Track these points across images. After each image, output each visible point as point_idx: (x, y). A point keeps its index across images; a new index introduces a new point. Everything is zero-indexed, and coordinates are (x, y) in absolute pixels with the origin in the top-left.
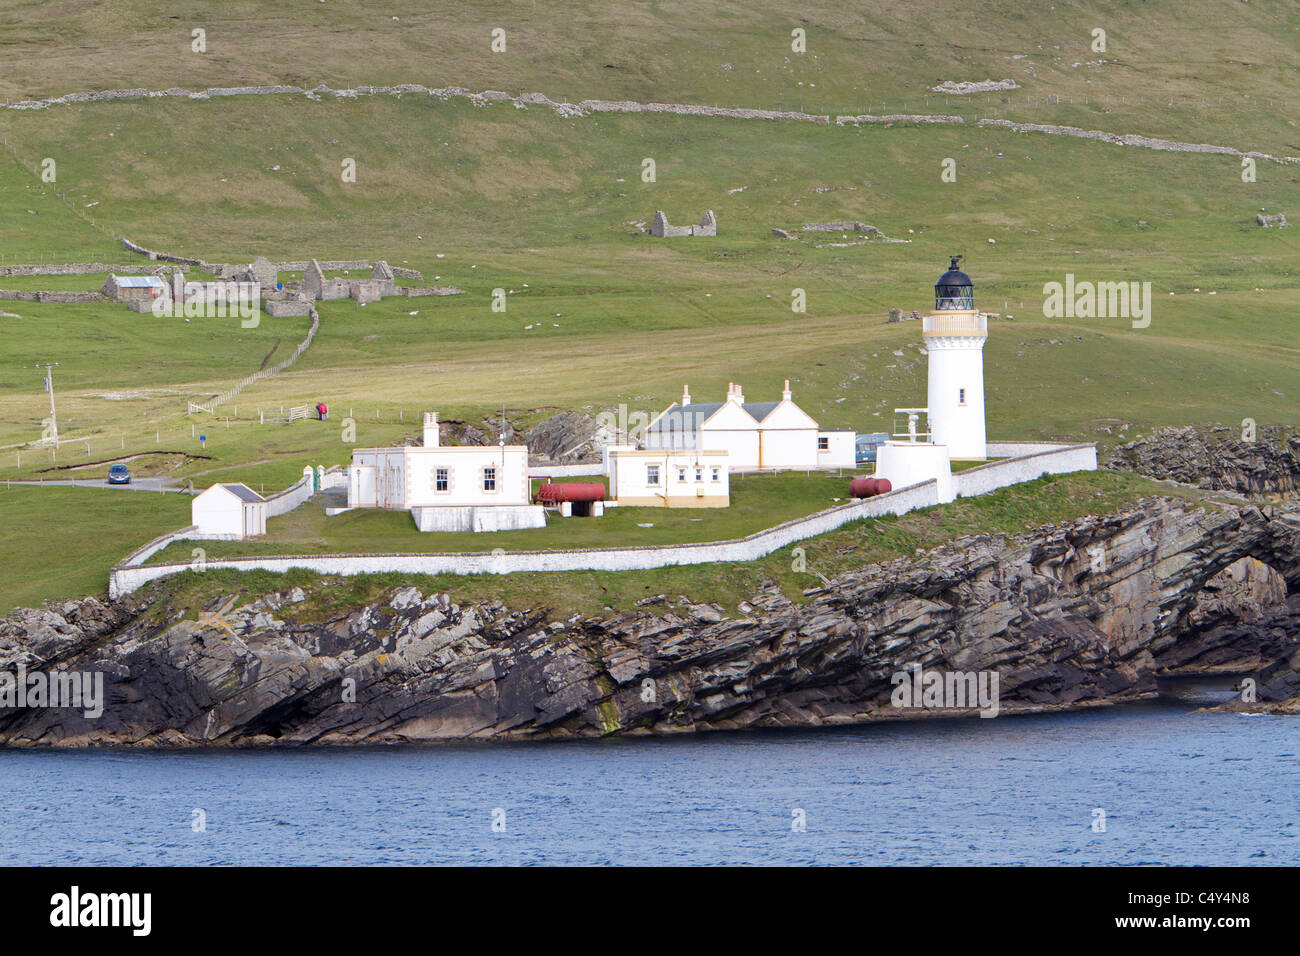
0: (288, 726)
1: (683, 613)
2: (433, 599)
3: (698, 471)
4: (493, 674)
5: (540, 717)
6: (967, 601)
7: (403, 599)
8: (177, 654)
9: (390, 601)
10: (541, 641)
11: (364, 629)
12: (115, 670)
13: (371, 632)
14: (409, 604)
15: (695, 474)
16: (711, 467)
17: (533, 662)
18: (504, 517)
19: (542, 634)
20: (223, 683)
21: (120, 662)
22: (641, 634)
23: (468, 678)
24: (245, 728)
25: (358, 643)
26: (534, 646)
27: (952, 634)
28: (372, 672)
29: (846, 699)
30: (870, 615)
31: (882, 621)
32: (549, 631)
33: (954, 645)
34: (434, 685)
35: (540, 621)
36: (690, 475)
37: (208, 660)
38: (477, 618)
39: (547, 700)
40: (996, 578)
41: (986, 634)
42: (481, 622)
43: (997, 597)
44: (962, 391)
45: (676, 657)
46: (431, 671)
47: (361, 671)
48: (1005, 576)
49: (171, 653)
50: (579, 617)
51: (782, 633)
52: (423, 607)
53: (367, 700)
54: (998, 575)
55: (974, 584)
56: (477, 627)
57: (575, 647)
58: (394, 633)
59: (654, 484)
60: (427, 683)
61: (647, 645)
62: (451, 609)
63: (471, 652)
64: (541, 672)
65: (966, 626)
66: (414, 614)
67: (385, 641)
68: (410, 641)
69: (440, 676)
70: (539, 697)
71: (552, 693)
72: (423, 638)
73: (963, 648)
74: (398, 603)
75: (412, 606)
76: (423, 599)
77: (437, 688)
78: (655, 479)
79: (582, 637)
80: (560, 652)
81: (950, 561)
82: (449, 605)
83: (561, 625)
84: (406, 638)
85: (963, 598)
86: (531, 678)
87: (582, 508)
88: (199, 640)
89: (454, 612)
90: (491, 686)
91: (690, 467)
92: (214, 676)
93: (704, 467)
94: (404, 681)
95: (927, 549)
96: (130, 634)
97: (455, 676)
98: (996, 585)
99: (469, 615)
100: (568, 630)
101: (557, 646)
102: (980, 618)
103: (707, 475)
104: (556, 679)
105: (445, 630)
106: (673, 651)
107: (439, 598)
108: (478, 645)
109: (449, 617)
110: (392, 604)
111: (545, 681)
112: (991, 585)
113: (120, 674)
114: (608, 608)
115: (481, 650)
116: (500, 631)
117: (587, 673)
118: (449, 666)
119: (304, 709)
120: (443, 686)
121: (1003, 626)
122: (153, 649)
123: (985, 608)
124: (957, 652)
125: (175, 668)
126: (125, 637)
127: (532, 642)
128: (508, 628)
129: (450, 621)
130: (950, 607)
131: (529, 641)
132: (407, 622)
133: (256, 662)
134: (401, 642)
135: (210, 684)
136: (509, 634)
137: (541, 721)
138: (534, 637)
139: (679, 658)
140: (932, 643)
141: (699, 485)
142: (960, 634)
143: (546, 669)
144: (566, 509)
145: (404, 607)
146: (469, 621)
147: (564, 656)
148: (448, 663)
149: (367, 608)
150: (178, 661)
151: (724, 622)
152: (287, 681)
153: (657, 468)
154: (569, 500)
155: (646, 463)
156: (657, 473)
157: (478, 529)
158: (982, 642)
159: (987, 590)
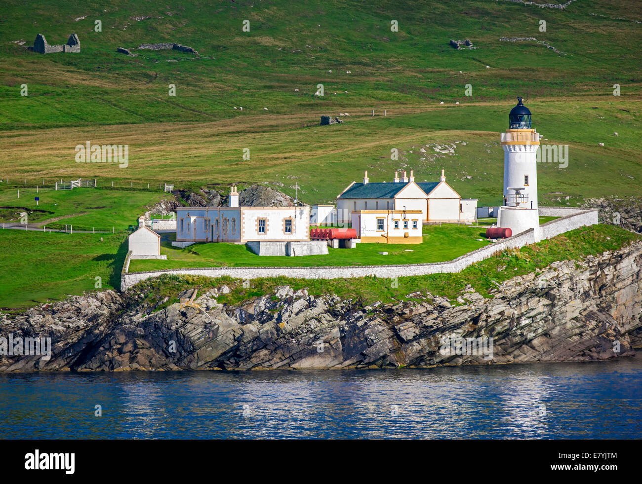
0: (228, 362)
1: (430, 302)
2: (299, 293)
3: (405, 223)
4: (339, 335)
5: (365, 359)
6: (559, 299)
7: (284, 292)
8: (171, 322)
9: (275, 294)
10: (361, 317)
11: (263, 309)
12: (136, 330)
13: (267, 310)
14: (287, 295)
16: (412, 220)
17: (358, 328)
18: (305, 247)
19: (361, 313)
20: (199, 338)
21: (137, 326)
22: (413, 314)
23: (327, 336)
24: (210, 363)
25: (260, 317)
26: (357, 319)
27: (550, 318)
28: (276, 333)
29: (500, 354)
30: (515, 305)
31: (521, 309)
32: (364, 311)
33: (551, 325)
34: (309, 340)
35: (359, 305)
36: (401, 224)
37: (189, 325)
38: (325, 304)
39: (369, 349)
40: (572, 286)
41: (568, 318)
42: (327, 306)
43: (573, 297)
44: (526, 177)
45: (431, 327)
46: (306, 333)
47: (269, 332)
48: (576, 285)
49: (168, 321)
50: (379, 303)
51: (480, 314)
52: (295, 297)
53: (274, 348)
54: (573, 284)
55: (560, 289)
56: (326, 309)
57: (380, 320)
58: (280, 312)
59: (380, 230)
60: (305, 339)
61: (416, 319)
62: (310, 298)
63: (325, 322)
64: (364, 334)
65: (558, 313)
66: (290, 301)
67: (276, 316)
68: (290, 316)
69: (311, 336)
70: (364, 348)
71: (371, 346)
72: (297, 314)
73: (556, 326)
74: (280, 295)
75: (288, 296)
76: (294, 293)
77: (311, 342)
78: (381, 227)
79: (382, 315)
80: (372, 323)
81: (552, 276)
82: (309, 296)
83: (371, 308)
84: (287, 314)
85: (558, 297)
86: (359, 337)
87: (344, 243)
88: (184, 314)
89: (312, 300)
90: (338, 341)
91: (401, 220)
92: (193, 334)
93: (408, 220)
94: (293, 338)
95: (541, 269)
96: (137, 311)
97: (320, 335)
98: (572, 290)
99: (320, 302)
100: (375, 311)
101: (370, 320)
102: (564, 309)
103: (410, 224)
104: (373, 338)
105: (309, 310)
106: (430, 323)
107: (302, 292)
108: (328, 318)
109: (309, 303)
110: (277, 295)
111: (366, 339)
112: (569, 290)
113: (139, 332)
114: (393, 299)
115: (331, 321)
116: (339, 311)
117: (388, 335)
118: (316, 330)
119: (238, 353)
120: (313, 341)
121: (576, 314)
122: (157, 319)
123: (566, 303)
124: (553, 328)
125: (170, 329)
126: (134, 312)
127: (356, 317)
128: (342, 309)
129: (310, 305)
130: (551, 302)
131: (354, 317)
132: (286, 305)
133: (216, 327)
134: (285, 317)
135: (192, 338)
136: (343, 313)
137: (366, 361)
138: (357, 315)
139: (433, 327)
140: (540, 323)
141: (406, 231)
142: (554, 318)
143: (366, 332)
144: (336, 243)
145: (284, 297)
146: (321, 305)
147: (375, 325)
148: (315, 328)
149: (264, 298)
150: (172, 326)
151: (454, 308)
152: (232, 337)
153: (383, 220)
154: (337, 239)
155: (376, 218)
156: (383, 223)
157: (292, 255)
158: (566, 323)
159: (567, 293)
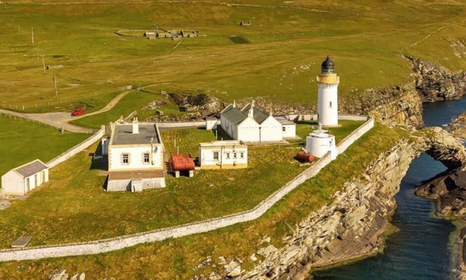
3: (235, 154)
7: (57, 279)
15: (233, 155)
16: (240, 152)
27: (342, 223)
33: (343, 229)
36: (232, 155)
40: (358, 197)
43: (358, 204)
44: (331, 103)
48: (361, 195)
54: (359, 195)
59: (216, 160)
65: (347, 219)
73: (346, 229)
78: (216, 157)
91: (231, 152)
93: (237, 152)
102: (352, 215)
103: (238, 155)
123: (353, 210)
124: (344, 232)
141: (235, 160)
142: (345, 223)
144: (178, 173)
153: (218, 153)
154: (178, 171)
155: (213, 151)
156: (218, 155)
157: (133, 191)
158: (353, 226)
159: (354, 202)
